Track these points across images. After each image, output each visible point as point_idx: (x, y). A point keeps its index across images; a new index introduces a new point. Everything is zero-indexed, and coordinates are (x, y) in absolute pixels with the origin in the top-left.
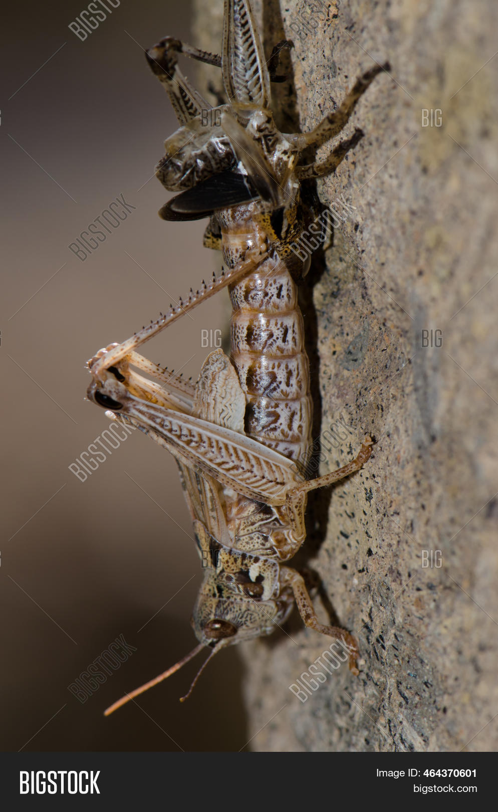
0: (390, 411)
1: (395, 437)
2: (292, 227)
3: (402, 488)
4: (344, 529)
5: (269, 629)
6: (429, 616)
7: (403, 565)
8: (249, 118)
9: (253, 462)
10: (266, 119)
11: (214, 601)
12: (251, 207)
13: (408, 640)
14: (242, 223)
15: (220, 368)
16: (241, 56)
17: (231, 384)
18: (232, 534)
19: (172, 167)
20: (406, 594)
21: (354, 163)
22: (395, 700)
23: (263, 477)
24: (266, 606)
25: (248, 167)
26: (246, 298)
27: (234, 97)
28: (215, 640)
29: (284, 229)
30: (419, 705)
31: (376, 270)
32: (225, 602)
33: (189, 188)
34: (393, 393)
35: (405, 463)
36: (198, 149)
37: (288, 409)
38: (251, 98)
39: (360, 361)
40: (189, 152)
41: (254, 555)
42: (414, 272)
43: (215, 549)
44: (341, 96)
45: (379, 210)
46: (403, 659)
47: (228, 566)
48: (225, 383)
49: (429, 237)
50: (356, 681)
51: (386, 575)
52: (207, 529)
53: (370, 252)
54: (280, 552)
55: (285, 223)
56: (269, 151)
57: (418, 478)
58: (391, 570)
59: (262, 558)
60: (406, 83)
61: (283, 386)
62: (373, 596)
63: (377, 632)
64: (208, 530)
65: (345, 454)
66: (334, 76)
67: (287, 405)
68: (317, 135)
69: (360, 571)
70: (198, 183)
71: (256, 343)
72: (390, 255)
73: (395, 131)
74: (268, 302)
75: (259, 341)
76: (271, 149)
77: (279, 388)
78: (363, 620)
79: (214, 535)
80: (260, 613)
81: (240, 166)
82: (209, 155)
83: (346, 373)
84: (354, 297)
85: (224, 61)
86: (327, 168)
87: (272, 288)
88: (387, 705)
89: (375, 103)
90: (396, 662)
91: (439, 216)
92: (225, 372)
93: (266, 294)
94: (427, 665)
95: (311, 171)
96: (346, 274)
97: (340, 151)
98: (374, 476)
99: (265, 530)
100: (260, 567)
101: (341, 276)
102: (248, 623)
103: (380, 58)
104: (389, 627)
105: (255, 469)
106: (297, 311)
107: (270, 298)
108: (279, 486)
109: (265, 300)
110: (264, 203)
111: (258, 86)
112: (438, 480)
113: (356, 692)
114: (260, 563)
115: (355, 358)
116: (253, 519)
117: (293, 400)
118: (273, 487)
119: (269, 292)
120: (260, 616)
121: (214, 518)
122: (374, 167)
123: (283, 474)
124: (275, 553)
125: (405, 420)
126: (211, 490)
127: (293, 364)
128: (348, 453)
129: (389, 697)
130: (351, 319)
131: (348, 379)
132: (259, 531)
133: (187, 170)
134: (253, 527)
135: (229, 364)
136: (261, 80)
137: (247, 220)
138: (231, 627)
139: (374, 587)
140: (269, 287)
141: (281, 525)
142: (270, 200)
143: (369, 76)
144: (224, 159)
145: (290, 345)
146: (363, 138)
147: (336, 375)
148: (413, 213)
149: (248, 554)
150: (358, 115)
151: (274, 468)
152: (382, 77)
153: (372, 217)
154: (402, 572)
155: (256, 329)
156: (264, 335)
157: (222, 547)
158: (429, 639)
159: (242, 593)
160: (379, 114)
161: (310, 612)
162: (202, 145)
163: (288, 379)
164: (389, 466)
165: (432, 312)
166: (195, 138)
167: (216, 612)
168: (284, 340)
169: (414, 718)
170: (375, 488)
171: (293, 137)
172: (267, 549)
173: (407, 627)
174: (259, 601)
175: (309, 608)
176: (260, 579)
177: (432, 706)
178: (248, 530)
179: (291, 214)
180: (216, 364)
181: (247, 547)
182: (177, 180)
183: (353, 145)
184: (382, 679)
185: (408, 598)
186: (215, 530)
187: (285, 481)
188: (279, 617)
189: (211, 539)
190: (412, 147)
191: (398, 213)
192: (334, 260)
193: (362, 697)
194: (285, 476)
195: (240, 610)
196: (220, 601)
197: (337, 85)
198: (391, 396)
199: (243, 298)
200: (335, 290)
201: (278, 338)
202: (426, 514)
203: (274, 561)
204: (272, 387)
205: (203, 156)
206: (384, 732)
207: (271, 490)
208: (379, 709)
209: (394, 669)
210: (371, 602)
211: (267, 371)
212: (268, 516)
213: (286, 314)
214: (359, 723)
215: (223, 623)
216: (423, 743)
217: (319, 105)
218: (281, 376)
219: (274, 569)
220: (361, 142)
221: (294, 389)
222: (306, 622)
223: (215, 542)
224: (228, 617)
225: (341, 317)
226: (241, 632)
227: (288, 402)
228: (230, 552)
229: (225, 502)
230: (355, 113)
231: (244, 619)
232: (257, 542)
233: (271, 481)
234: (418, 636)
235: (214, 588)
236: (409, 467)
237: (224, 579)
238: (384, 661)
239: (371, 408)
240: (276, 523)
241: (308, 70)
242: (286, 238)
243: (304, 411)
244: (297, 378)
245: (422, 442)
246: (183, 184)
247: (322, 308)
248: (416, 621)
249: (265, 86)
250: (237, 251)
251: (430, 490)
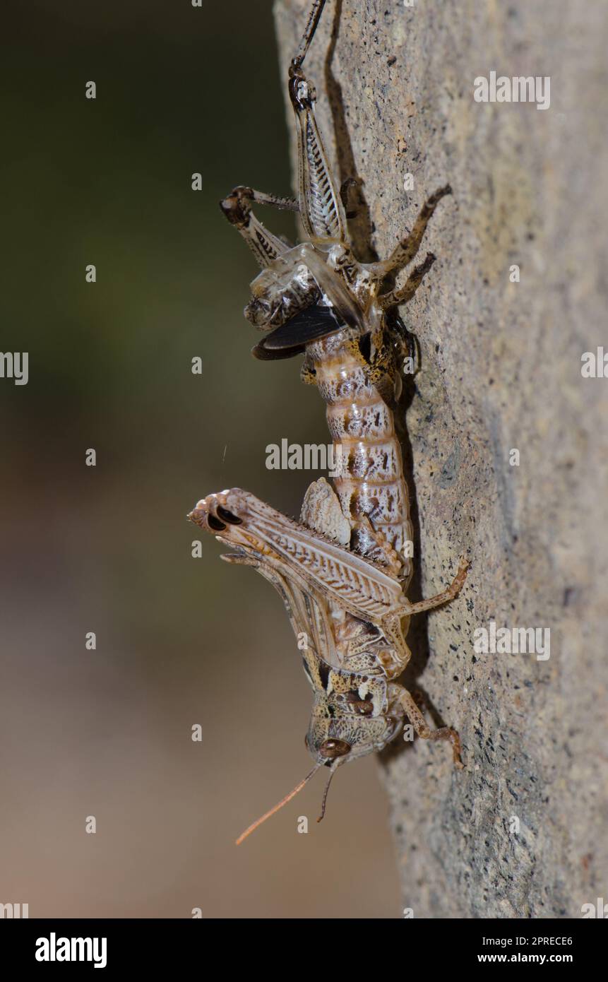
0: (481, 520)
1: (486, 544)
2: (380, 352)
3: (495, 592)
4: (453, 642)
5: (381, 745)
6: (527, 711)
7: (501, 666)
8: (328, 251)
9: (362, 582)
10: (345, 251)
11: (327, 721)
12: (340, 336)
13: (512, 738)
14: (334, 353)
15: (324, 496)
16: (317, 193)
17: (334, 510)
18: (341, 655)
19: (261, 307)
20: (506, 694)
21: (430, 287)
22: (506, 799)
23: (370, 598)
24: (376, 722)
25: (332, 298)
26: (346, 428)
27: (313, 232)
28: (331, 759)
29: (373, 354)
30: (527, 800)
31: (456, 386)
32: (338, 721)
33: (279, 326)
34: (483, 504)
35: (496, 567)
36: (283, 287)
37: (391, 533)
38: (329, 233)
39: (455, 479)
40: (275, 292)
41: (362, 674)
42: (486, 381)
43: (324, 673)
44: (412, 223)
45: (454, 328)
46: (510, 757)
47: (338, 687)
48: (329, 510)
49: (495, 347)
50: (474, 787)
51: (489, 679)
52: (317, 652)
53: (450, 370)
54: (387, 671)
55: (373, 348)
56: (351, 282)
57: (506, 580)
58: (493, 673)
59: (370, 677)
60: (465, 201)
61: (385, 511)
62: (480, 701)
63: (486, 735)
64: (318, 654)
65: (447, 569)
66: (407, 207)
67: (389, 529)
68: (394, 261)
69: (468, 680)
70: (287, 320)
71: (357, 471)
72: (466, 370)
73: (459, 249)
74: (367, 430)
75: (361, 469)
76: (352, 279)
77: (381, 513)
78: (475, 727)
79: (323, 658)
80: (371, 729)
81: (325, 298)
82: (294, 292)
83: (443, 492)
84: (445, 419)
85: (301, 199)
86: (405, 293)
87: (370, 417)
88: (500, 804)
89: (441, 227)
90: (505, 761)
91: (501, 324)
92: (329, 499)
93: (365, 423)
94: (531, 760)
95: (392, 298)
96: (437, 398)
97: (417, 276)
98: (472, 586)
99: (372, 650)
100: (368, 686)
101: (433, 400)
102: (361, 740)
103: (440, 183)
104: (495, 729)
105: (363, 590)
106: (395, 439)
107: (369, 426)
108: (384, 606)
109: (364, 429)
110: (351, 331)
111: (335, 221)
112: (522, 577)
113: (474, 797)
114: (368, 682)
115: (450, 477)
116: (360, 640)
117: (396, 524)
118: (378, 607)
119: (368, 421)
120: (372, 732)
121: (323, 640)
122: (446, 287)
123: (389, 595)
124: (382, 672)
125: (493, 527)
126: (321, 614)
127: (393, 489)
128: (449, 567)
129: (502, 797)
130: (445, 440)
131: (444, 497)
132: (367, 652)
133: (275, 308)
134: (360, 648)
135: (332, 492)
136: (337, 214)
137: (338, 350)
138: (345, 745)
139: (480, 693)
140: (367, 416)
141: (387, 644)
142: (357, 327)
143: (433, 200)
144: (308, 294)
145: (390, 471)
146: (435, 261)
147: (434, 495)
148: (480, 325)
149: (357, 674)
150: (429, 241)
151: (381, 589)
152: (446, 200)
153: (449, 336)
154: (501, 673)
155: (357, 457)
156: (365, 464)
157: (332, 669)
158: (528, 733)
159: (354, 712)
160: (446, 236)
161: (423, 724)
162: (286, 284)
163: (390, 504)
164: (483, 573)
165: (504, 417)
166: (279, 277)
167: (329, 732)
168: (385, 467)
169: (524, 812)
170: (475, 598)
171: (372, 266)
172: (374, 669)
173: (510, 725)
174: (369, 717)
175: (422, 720)
176: (369, 696)
177: (538, 799)
178: (356, 651)
179: (377, 339)
180: (320, 493)
181: (356, 668)
182: (266, 319)
183: (426, 269)
184: (495, 781)
185: (508, 698)
186: (325, 652)
187: (391, 602)
188: (389, 731)
189: (321, 663)
190: (475, 262)
191: (469, 328)
192: (426, 386)
193: (481, 800)
194: (390, 597)
195: (352, 728)
196: (332, 722)
197: (410, 214)
198: (481, 506)
199: (343, 428)
200: (429, 414)
201: (378, 465)
202: (516, 613)
203: (382, 679)
204: (375, 512)
205: (288, 294)
206: (500, 831)
207: (377, 610)
208: (495, 810)
209: (503, 768)
210: (479, 708)
211: (369, 498)
212: (375, 636)
213: (384, 442)
214: (479, 827)
215: (337, 742)
216: (533, 835)
217: (397, 237)
218: (383, 501)
219: (382, 686)
220: (433, 265)
221: (396, 513)
222: (421, 734)
223: (325, 664)
224: (341, 736)
225: (436, 440)
226: (354, 749)
227: (390, 526)
228: (340, 673)
229: (333, 624)
230: (426, 238)
231: (356, 737)
232: (365, 661)
233: (378, 602)
234: (521, 734)
235: (325, 709)
236: (499, 571)
237: (335, 700)
238: (494, 762)
239: (465, 521)
240: (383, 642)
241: (386, 205)
242: (375, 362)
243: (405, 534)
244: (397, 503)
245: (507, 544)
246: (273, 322)
247: (418, 433)
248: (517, 718)
249: (341, 220)
250: (333, 383)
251: (517, 589)
